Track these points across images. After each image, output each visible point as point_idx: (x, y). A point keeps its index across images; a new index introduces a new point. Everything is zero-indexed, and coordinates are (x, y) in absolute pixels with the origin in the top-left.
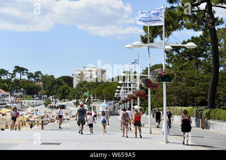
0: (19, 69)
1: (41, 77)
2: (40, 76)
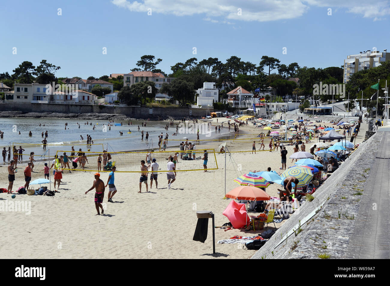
0: (268, 61)
1: (297, 71)
2: (296, 69)
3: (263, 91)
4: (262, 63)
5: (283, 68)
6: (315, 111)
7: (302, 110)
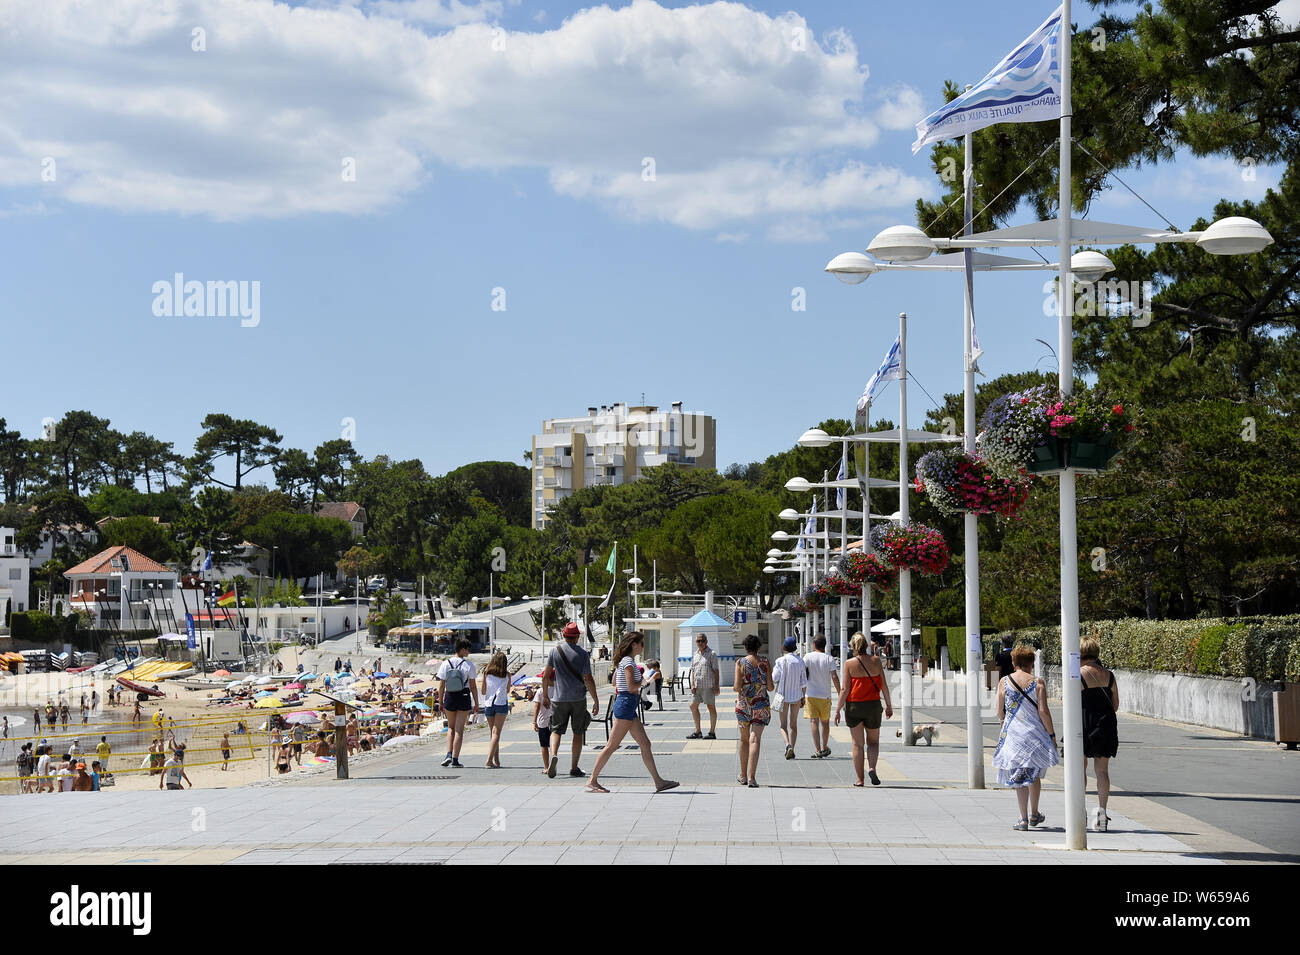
0: (228, 433)
1: (350, 474)
2: (347, 465)
3: (217, 561)
4: (207, 445)
5: (293, 466)
6: (429, 638)
7: (379, 634)
